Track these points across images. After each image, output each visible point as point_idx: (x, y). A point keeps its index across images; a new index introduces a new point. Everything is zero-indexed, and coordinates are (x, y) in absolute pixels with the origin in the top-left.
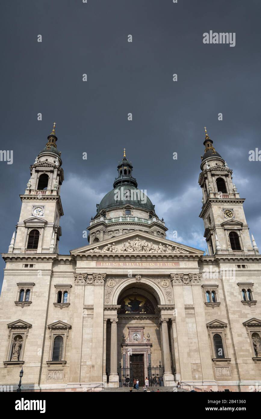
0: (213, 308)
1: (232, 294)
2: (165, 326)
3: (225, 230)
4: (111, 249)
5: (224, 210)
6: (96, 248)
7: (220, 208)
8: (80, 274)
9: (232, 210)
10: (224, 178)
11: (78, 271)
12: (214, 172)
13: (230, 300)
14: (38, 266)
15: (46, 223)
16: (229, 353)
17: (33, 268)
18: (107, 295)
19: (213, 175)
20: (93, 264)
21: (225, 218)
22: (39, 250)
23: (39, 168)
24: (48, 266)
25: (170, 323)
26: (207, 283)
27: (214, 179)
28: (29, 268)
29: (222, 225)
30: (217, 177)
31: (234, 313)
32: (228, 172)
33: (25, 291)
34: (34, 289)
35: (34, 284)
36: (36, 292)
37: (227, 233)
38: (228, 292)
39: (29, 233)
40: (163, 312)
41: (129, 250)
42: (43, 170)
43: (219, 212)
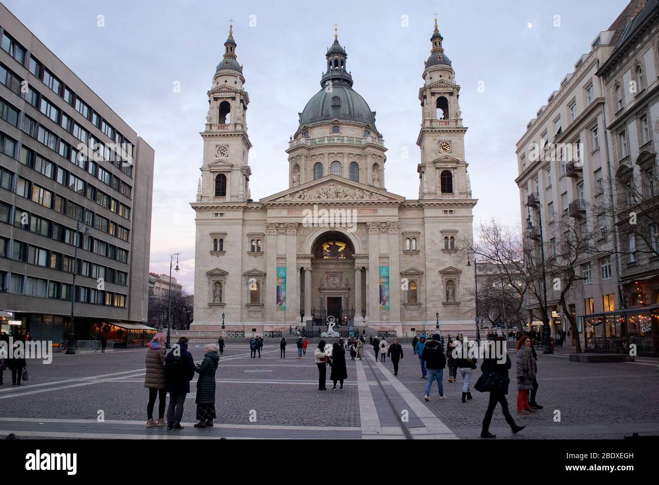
0: (411, 256)
1: (433, 242)
2: (358, 274)
3: (437, 168)
4: (303, 197)
5: (440, 143)
6: (286, 195)
7: (435, 139)
8: (272, 224)
9: (450, 142)
10: (447, 96)
11: (270, 221)
12: (435, 89)
13: (429, 249)
14: (228, 215)
15: (232, 166)
16: (421, 298)
17: (224, 218)
18: (301, 243)
19: (433, 94)
20: (285, 212)
21: (440, 153)
22: (228, 198)
23: (218, 94)
24: (239, 214)
25: (364, 270)
26: (408, 230)
27: (434, 99)
28: (219, 217)
29: (434, 163)
30: (438, 96)
31: (431, 261)
32: (453, 88)
33: (218, 241)
34: (227, 240)
35: (226, 234)
36: (229, 242)
37: (439, 172)
38: (429, 240)
39: (215, 178)
40: (357, 261)
41: (322, 197)
42: (223, 96)
43: (434, 146)
